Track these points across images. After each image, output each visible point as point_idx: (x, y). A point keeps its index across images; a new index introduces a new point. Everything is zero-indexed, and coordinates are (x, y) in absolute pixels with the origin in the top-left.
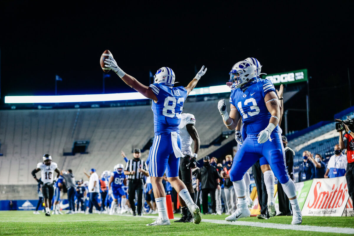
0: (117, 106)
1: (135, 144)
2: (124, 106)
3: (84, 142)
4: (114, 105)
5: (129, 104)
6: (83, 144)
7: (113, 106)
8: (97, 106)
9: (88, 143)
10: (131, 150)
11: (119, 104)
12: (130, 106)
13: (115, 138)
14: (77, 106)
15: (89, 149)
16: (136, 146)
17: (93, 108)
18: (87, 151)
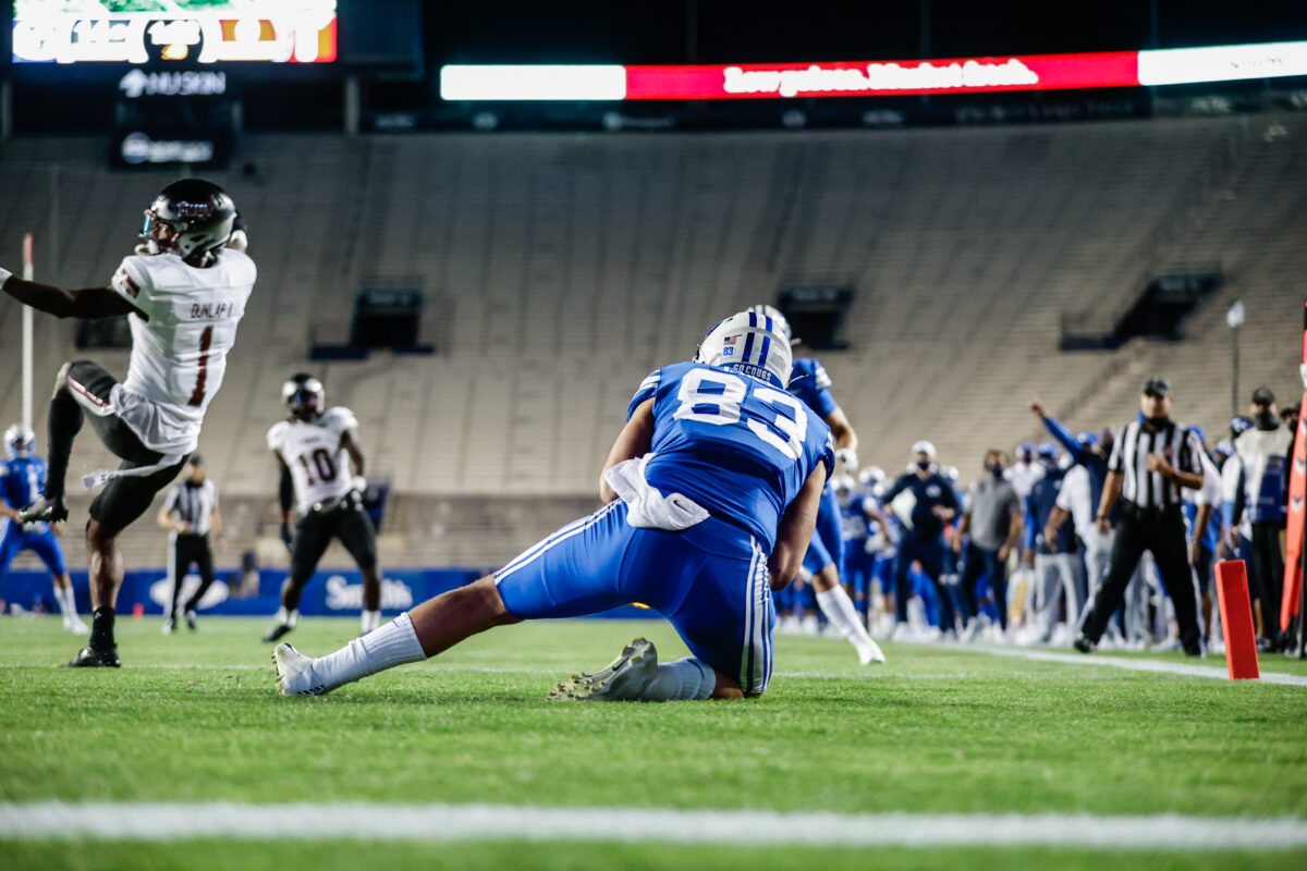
0: (989, 121)
1: (1078, 306)
2: (1027, 120)
3: (830, 295)
4: (977, 114)
5: (1047, 112)
6: (822, 301)
7: (971, 122)
8: (892, 117)
9: (845, 297)
10: (1055, 334)
11: (998, 112)
12: (1055, 119)
13: (978, 273)
14: (795, 118)
15: (851, 329)
16: (1083, 318)
17: (872, 127)
18: (838, 338)
